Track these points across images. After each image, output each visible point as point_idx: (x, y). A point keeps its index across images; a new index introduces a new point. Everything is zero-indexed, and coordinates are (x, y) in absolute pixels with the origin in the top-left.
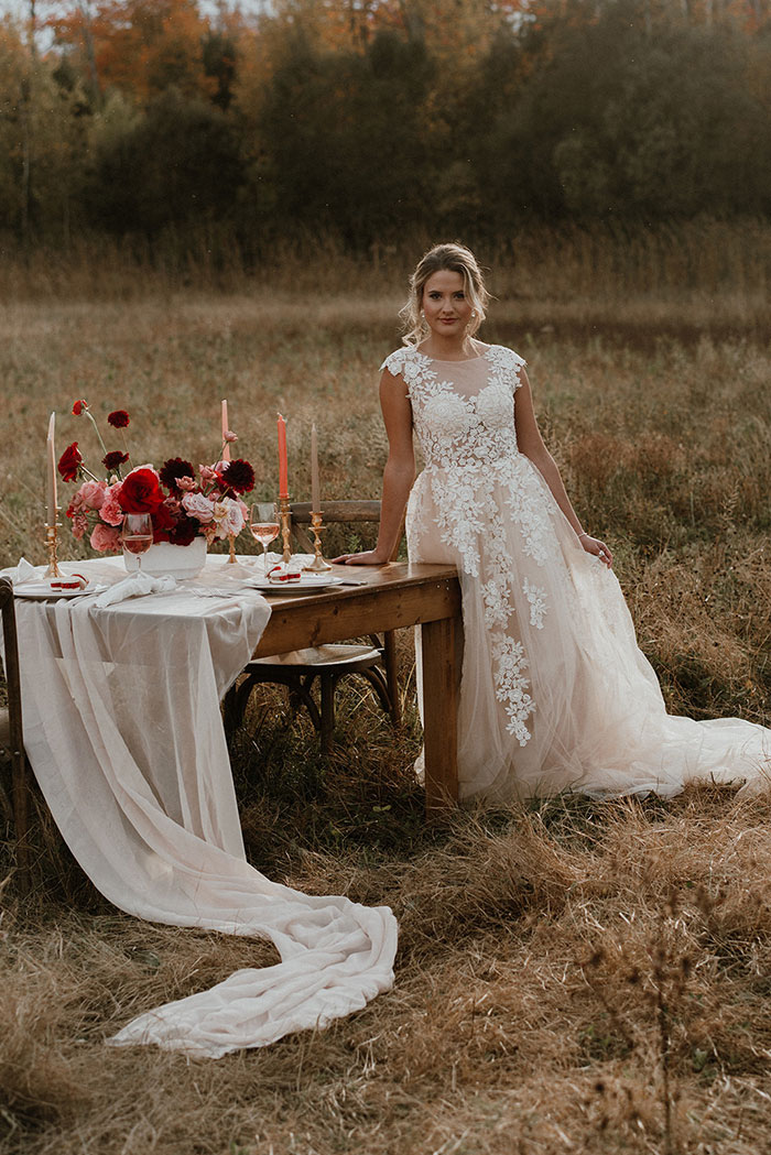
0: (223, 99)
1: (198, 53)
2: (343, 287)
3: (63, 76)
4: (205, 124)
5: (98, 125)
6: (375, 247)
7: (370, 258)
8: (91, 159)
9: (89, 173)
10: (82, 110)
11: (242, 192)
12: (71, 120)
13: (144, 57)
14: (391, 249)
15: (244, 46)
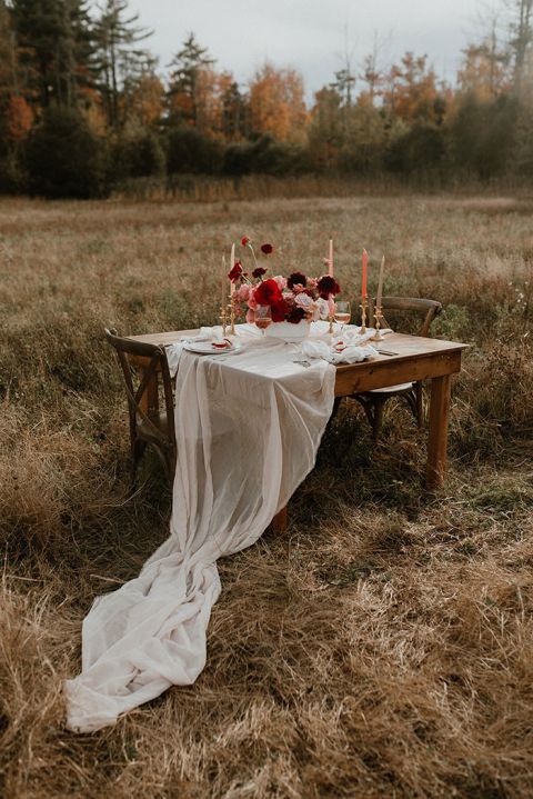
0: (439, 122)
1: (432, 104)
2: (477, 194)
3: (382, 114)
4: (431, 131)
5: (392, 131)
6: (491, 179)
7: (488, 183)
8: (388, 145)
9: (387, 150)
10: (387, 127)
11: (443, 157)
12: (383, 130)
13: (413, 107)
14: (496, 179)
15: (449, 101)
